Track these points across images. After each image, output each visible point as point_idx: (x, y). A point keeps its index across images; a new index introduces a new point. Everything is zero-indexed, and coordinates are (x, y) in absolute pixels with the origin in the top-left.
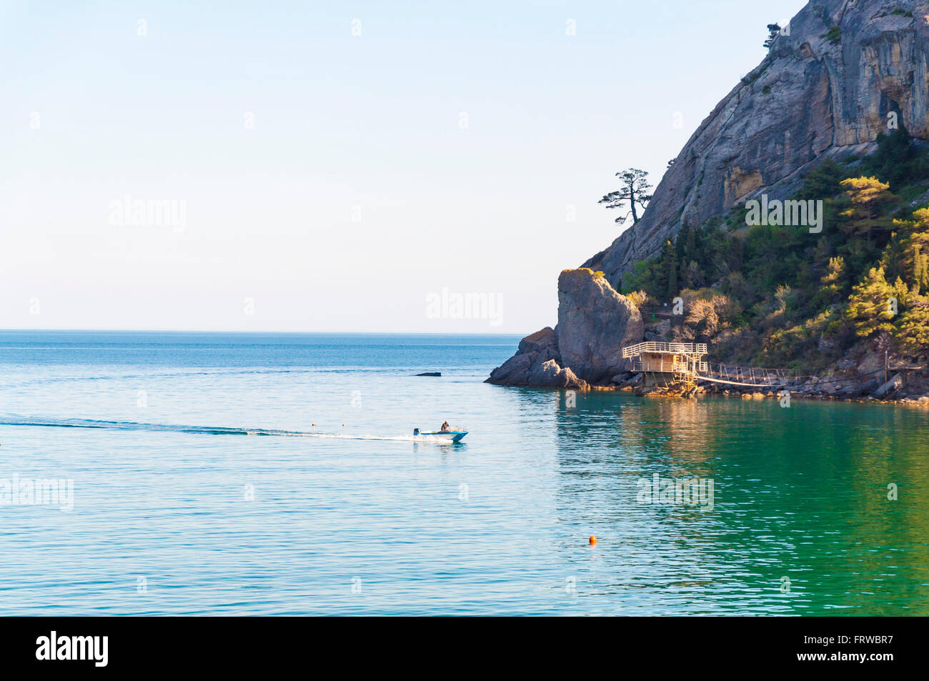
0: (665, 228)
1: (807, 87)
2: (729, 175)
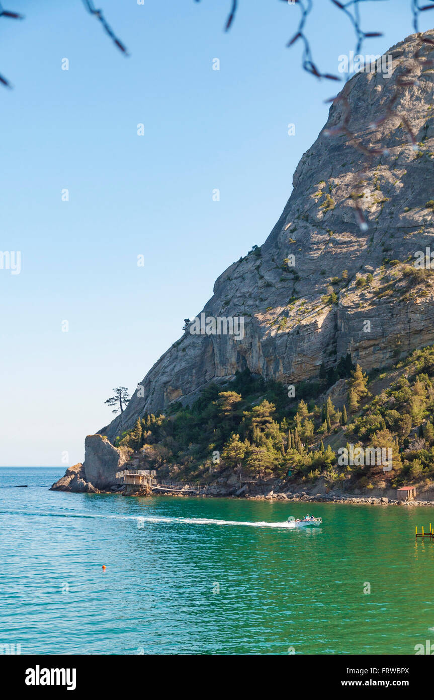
1: (203, 349)
2: (166, 390)
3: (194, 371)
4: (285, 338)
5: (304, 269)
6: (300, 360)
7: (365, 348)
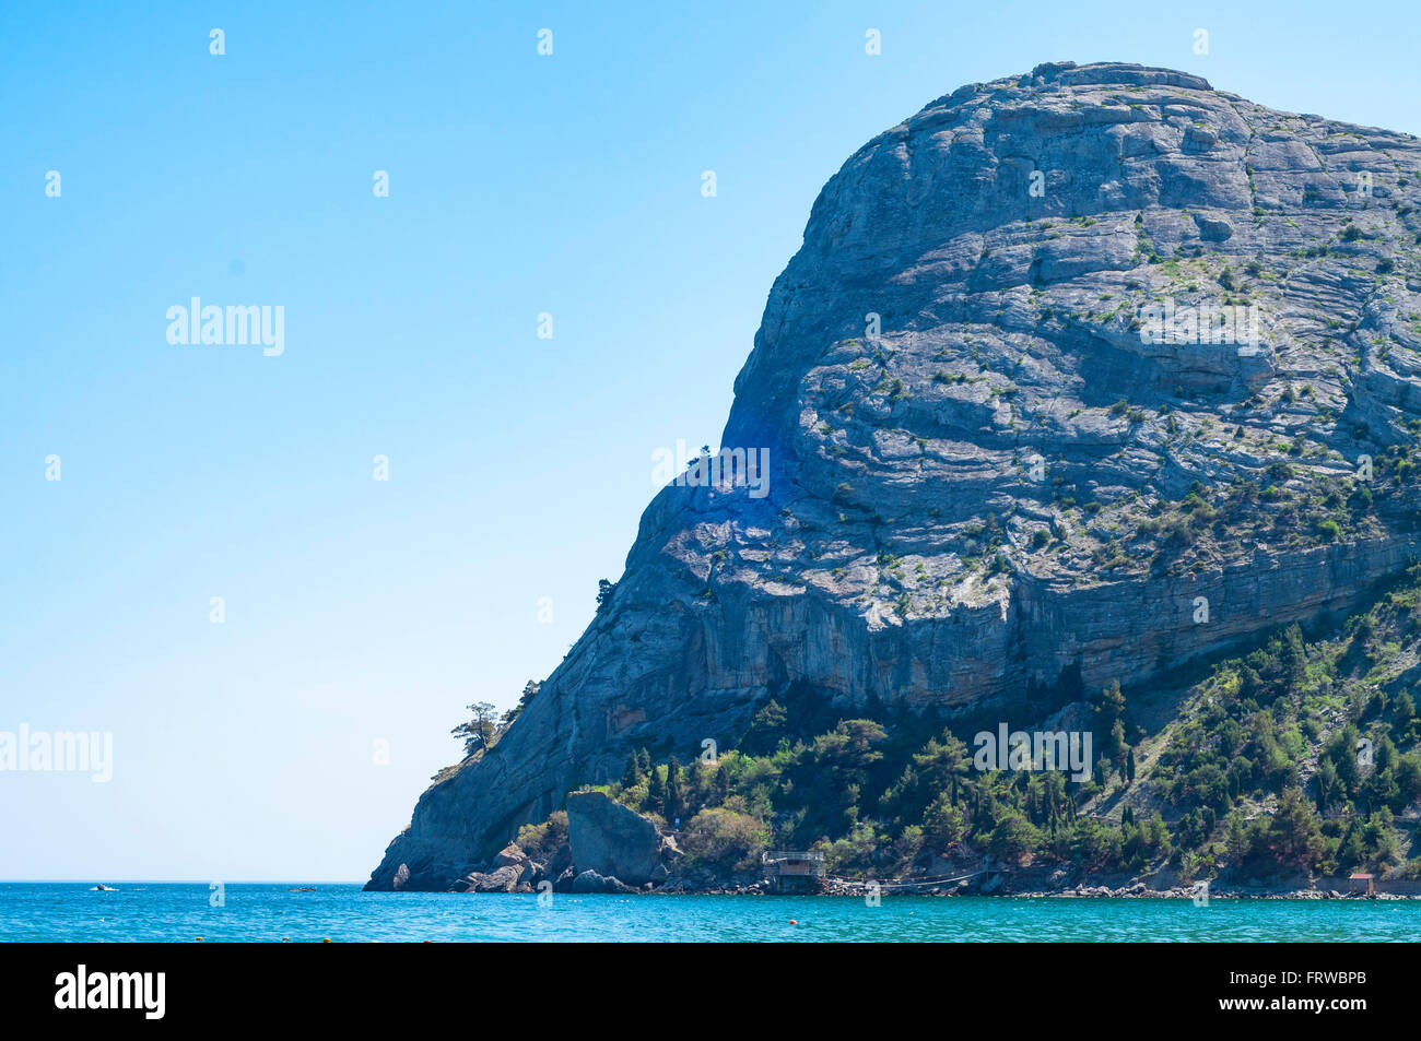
0: (543, 756)
1: (686, 639)
2: (612, 712)
3: (672, 678)
4: (929, 628)
5: (889, 504)
6: (967, 667)
7: (1096, 652)
